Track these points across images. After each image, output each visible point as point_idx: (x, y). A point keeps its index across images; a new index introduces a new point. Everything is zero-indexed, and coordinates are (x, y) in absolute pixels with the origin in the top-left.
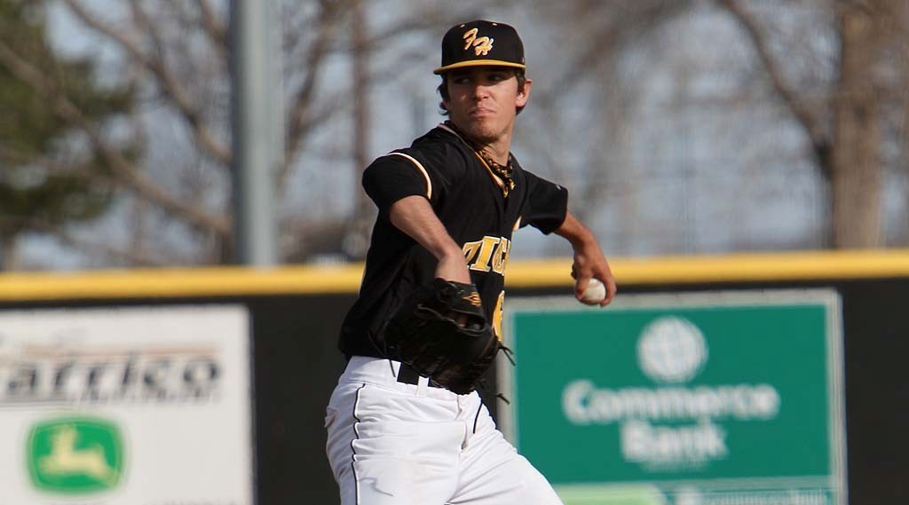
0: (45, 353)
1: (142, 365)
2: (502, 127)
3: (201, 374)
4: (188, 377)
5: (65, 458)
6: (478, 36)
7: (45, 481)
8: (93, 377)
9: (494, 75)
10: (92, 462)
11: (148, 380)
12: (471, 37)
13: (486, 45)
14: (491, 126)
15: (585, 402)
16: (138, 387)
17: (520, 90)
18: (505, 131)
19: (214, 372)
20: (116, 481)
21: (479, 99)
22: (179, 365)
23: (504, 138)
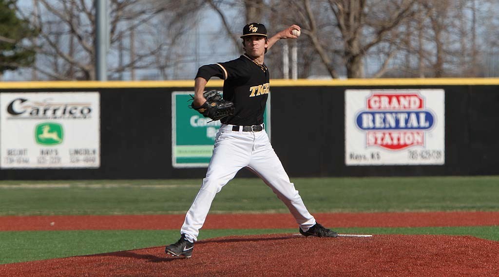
0: (41, 104)
1: (68, 109)
2: (260, 54)
3: (86, 111)
4: (82, 112)
5: (46, 135)
6: (253, 27)
7: (40, 141)
8: (55, 111)
9: (258, 38)
10: (54, 136)
11: (71, 113)
12: (251, 27)
13: (255, 29)
14: (258, 53)
15: (196, 121)
16: (67, 115)
17: (266, 43)
18: (261, 55)
19: (90, 111)
20: (61, 143)
21: (254, 45)
22: (80, 108)
23: (261, 56)
